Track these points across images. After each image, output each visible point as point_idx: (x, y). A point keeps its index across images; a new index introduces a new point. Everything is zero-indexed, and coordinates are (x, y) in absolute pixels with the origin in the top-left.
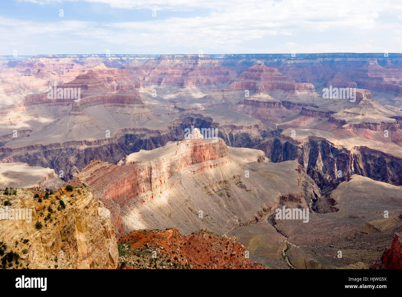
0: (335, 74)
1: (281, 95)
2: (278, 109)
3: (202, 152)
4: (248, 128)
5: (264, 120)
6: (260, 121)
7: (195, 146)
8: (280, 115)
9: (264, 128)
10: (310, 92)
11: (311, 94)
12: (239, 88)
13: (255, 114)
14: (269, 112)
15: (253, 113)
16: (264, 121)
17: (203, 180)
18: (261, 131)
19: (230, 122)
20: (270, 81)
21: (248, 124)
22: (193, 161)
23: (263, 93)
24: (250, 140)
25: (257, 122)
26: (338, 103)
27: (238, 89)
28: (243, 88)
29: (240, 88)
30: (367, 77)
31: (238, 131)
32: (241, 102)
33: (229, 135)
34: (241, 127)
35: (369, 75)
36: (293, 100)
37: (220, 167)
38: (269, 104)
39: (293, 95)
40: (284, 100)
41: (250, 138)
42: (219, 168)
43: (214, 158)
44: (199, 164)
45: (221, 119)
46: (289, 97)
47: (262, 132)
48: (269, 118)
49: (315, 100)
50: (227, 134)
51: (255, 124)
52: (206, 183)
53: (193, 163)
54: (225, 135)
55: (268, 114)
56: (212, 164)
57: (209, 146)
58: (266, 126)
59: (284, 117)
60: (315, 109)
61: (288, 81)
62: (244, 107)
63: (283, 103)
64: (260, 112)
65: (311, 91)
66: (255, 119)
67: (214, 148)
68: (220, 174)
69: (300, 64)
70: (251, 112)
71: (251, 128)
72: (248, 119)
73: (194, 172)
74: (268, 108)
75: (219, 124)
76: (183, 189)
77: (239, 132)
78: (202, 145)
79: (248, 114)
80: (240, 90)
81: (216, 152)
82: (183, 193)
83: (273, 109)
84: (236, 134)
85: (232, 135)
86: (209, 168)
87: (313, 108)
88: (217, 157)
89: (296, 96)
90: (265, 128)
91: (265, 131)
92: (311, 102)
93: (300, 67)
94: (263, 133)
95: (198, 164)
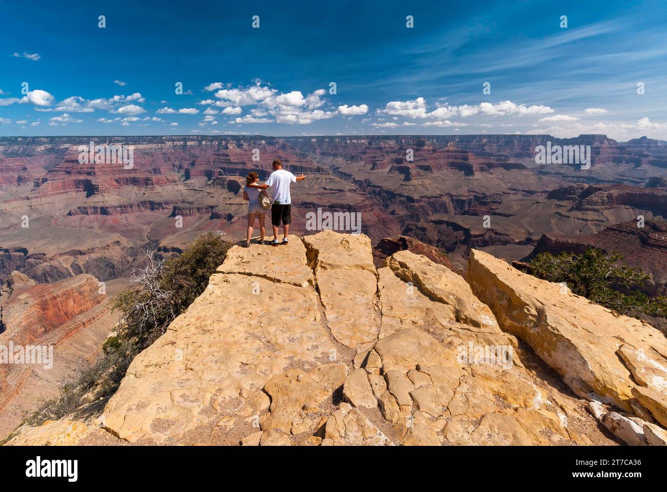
0: (196, 161)
1: (135, 193)
2: (139, 213)
3: (61, 307)
4: (104, 248)
5: (123, 231)
6: (120, 235)
7: (42, 301)
8: (143, 221)
9: (128, 243)
10: (174, 186)
11: (176, 187)
12: (59, 190)
13: (105, 225)
14: (126, 220)
15: (100, 225)
16: (125, 233)
17: (77, 351)
18: (125, 250)
19: (65, 246)
20: (112, 176)
21: (100, 243)
22: (45, 328)
23: (109, 194)
24: (113, 267)
25: (116, 237)
26: (214, 194)
27: (57, 192)
28: (67, 190)
29: (62, 191)
30: (230, 163)
31: (86, 257)
32: (73, 211)
33: (72, 266)
34: (92, 250)
35: (232, 159)
36: (156, 199)
37: (100, 320)
38: (123, 208)
39: (153, 192)
40: (142, 200)
41: (112, 263)
42: (98, 321)
43: (85, 309)
44: (59, 328)
45: (45, 244)
46: (149, 194)
47: (127, 250)
48: (129, 228)
49: (185, 195)
50: (68, 266)
51: (114, 240)
52: (85, 354)
53: (46, 332)
54: (63, 269)
55: (125, 222)
56: (84, 320)
57: (71, 293)
58: (130, 240)
59: (151, 223)
60: (191, 206)
61: (140, 174)
62: (82, 219)
63: (143, 203)
64: (112, 222)
65: (175, 183)
66: (110, 234)
67: (81, 293)
68: (105, 331)
69: (145, 149)
70: (95, 224)
71: (108, 248)
72: (97, 236)
73: (55, 344)
74: (123, 214)
75: (44, 254)
76: (45, 383)
77: (90, 258)
78: (58, 294)
79: (91, 227)
80: (61, 193)
81: (87, 299)
82: (48, 390)
83: (130, 214)
84: (85, 262)
85: (78, 265)
86: (80, 329)
87: (188, 205)
88: (90, 306)
89: (158, 193)
90: (130, 243)
91: (131, 247)
92: (180, 198)
93: (146, 153)
94: (130, 251)
95: (56, 330)
